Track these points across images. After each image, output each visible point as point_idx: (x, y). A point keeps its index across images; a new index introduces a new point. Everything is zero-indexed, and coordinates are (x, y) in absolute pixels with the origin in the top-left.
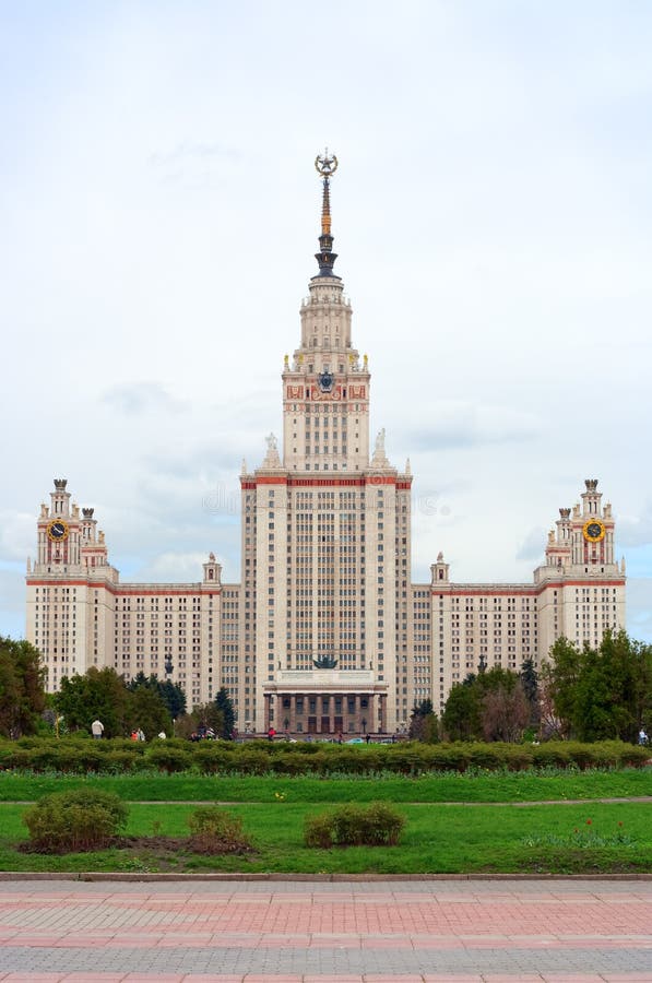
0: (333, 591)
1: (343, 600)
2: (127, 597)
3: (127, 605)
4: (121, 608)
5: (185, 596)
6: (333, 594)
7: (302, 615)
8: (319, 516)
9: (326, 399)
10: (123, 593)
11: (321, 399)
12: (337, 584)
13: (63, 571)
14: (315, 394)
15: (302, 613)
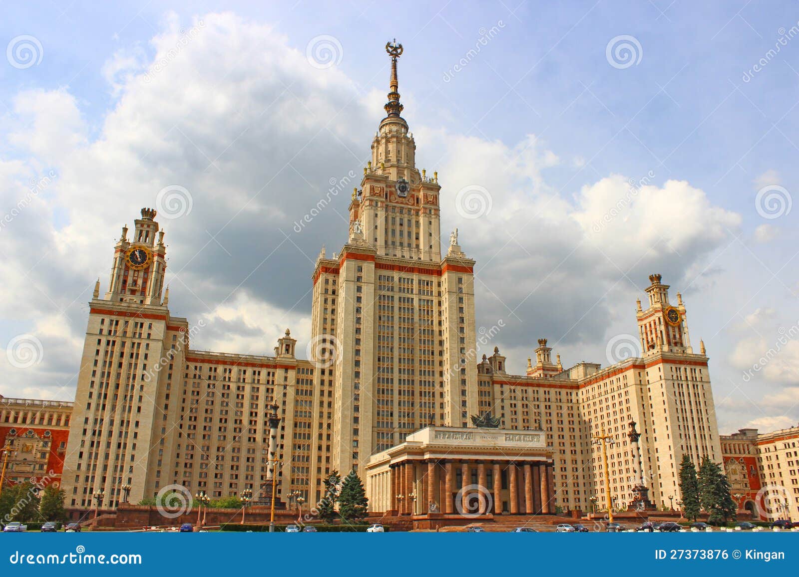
0: (413, 370)
1: (423, 380)
2: (199, 365)
3: (198, 372)
4: (191, 375)
5: (259, 369)
6: (413, 374)
7: (383, 393)
8: (400, 298)
9: (402, 203)
10: (195, 360)
11: (397, 202)
12: (417, 364)
13: (139, 302)
14: (393, 198)
15: (383, 390)
